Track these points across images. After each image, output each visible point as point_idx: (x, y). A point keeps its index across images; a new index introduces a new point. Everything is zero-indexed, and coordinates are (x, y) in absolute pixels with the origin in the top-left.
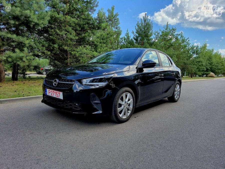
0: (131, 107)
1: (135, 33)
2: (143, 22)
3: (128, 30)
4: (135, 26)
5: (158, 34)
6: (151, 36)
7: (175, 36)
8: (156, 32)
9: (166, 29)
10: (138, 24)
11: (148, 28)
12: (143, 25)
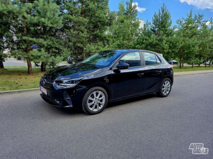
0: (104, 102)
1: (152, 24)
2: (161, 12)
3: (147, 21)
4: (153, 18)
5: (181, 23)
6: (168, 26)
7: (202, 22)
8: (179, 21)
9: (189, 17)
10: (155, 14)
11: (165, 19)
12: (161, 15)
